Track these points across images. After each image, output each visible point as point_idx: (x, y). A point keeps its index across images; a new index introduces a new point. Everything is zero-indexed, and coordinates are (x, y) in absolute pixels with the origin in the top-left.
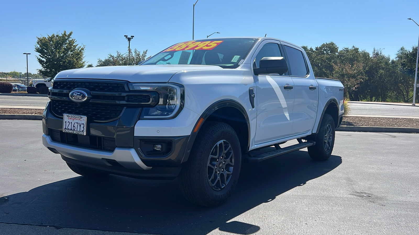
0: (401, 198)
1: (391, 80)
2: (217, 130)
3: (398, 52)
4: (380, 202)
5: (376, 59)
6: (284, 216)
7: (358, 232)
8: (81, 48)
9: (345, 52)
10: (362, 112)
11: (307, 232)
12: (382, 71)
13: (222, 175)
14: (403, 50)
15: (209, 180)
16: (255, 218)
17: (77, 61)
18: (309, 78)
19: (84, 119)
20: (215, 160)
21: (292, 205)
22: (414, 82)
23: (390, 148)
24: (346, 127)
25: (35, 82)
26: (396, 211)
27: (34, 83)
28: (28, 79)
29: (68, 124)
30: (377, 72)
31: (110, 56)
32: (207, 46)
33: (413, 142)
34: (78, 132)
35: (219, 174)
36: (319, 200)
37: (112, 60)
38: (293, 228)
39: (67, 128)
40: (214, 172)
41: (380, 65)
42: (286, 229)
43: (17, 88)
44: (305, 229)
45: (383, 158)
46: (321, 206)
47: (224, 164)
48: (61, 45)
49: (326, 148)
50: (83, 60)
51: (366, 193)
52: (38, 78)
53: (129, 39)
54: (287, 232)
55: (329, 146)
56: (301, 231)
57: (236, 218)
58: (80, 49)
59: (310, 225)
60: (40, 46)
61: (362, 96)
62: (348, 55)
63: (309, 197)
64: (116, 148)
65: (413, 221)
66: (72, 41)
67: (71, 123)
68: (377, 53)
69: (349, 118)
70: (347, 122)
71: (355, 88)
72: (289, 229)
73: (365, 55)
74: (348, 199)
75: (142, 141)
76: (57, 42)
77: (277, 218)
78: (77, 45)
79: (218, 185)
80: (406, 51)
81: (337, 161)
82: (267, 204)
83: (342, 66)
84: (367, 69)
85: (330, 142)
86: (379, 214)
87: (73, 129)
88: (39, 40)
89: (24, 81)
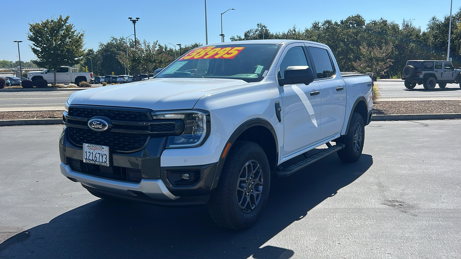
0: (433, 205)
1: (423, 54)
2: (245, 152)
3: (430, 22)
4: (412, 211)
5: (406, 32)
6: (316, 236)
7: (391, 249)
8: (80, 34)
9: (372, 25)
10: (393, 94)
11: (340, 253)
12: (412, 45)
13: (252, 196)
14: (435, 20)
15: (239, 204)
16: (288, 241)
17: (77, 49)
18: (336, 79)
19: (106, 150)
20: (244, 182)
21: (324, 222)
22: (447, 55)
23: (422, 141)
24: (376, 116)
25: (31, 74)
26: (428, 222)
27: (29, 75)
28: (21, 69)
29: (88, 154)
30: (408, 46)
31: (113, 39)
32: (228, 53)
33: (445, 131)
34: (100, 163)
35: (248, 195)
36: (351, 213)
37: (115, 43)
38: (326, 250)
39: (87, 158)
40: (244, 194)
41: (410, 38)
42: (319, 251)
43: (9, 82)
44: (338, 251)
45: (415, 155)
46: (353, 220)
47: (253, 184)
48: (58, 32)
49: (356, 149)
50: (83, 47)
51: (398, 201)
52: (32, 66)
53: (134, 22)
54: (321, 255)
55: (359, 146)
56: (334, 253)
57: (268, 241)
58: (79, 36)
59: (343, 245)
60: (33, 34)
61: (392, 73)
62: (376, 28)
63: (341, 210)
64: (142, 180)
65: (444, 233)
66: (69, 26)
67: (92, 153)
68: (406, 24)
69: (378, 104)
70: (376, 110)
71: (384, 72)
72: (323, 251)
73: (395, 27)
74: (379, 210)
75: (169, 171)
76: (52, 28)
77: (310, 239)
78: (76, 31)
79: (248, 207)
80: (438, 21)
81: (368, 161)
82: (299, 222)
83: (370, 49)
84: (397, 43)
85: (359, 141)
86: (411, 227)
87: (94, 160)
88: (31, 27)
89: (16, 72)
